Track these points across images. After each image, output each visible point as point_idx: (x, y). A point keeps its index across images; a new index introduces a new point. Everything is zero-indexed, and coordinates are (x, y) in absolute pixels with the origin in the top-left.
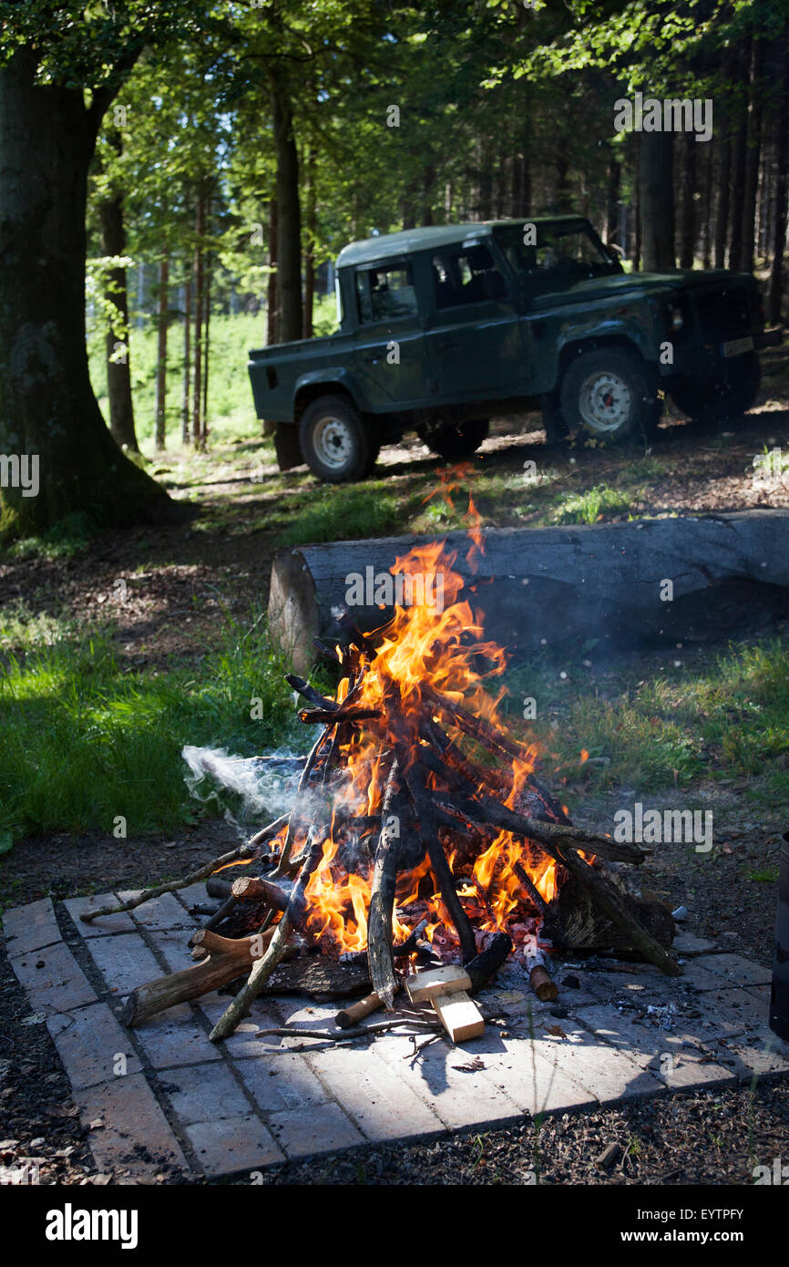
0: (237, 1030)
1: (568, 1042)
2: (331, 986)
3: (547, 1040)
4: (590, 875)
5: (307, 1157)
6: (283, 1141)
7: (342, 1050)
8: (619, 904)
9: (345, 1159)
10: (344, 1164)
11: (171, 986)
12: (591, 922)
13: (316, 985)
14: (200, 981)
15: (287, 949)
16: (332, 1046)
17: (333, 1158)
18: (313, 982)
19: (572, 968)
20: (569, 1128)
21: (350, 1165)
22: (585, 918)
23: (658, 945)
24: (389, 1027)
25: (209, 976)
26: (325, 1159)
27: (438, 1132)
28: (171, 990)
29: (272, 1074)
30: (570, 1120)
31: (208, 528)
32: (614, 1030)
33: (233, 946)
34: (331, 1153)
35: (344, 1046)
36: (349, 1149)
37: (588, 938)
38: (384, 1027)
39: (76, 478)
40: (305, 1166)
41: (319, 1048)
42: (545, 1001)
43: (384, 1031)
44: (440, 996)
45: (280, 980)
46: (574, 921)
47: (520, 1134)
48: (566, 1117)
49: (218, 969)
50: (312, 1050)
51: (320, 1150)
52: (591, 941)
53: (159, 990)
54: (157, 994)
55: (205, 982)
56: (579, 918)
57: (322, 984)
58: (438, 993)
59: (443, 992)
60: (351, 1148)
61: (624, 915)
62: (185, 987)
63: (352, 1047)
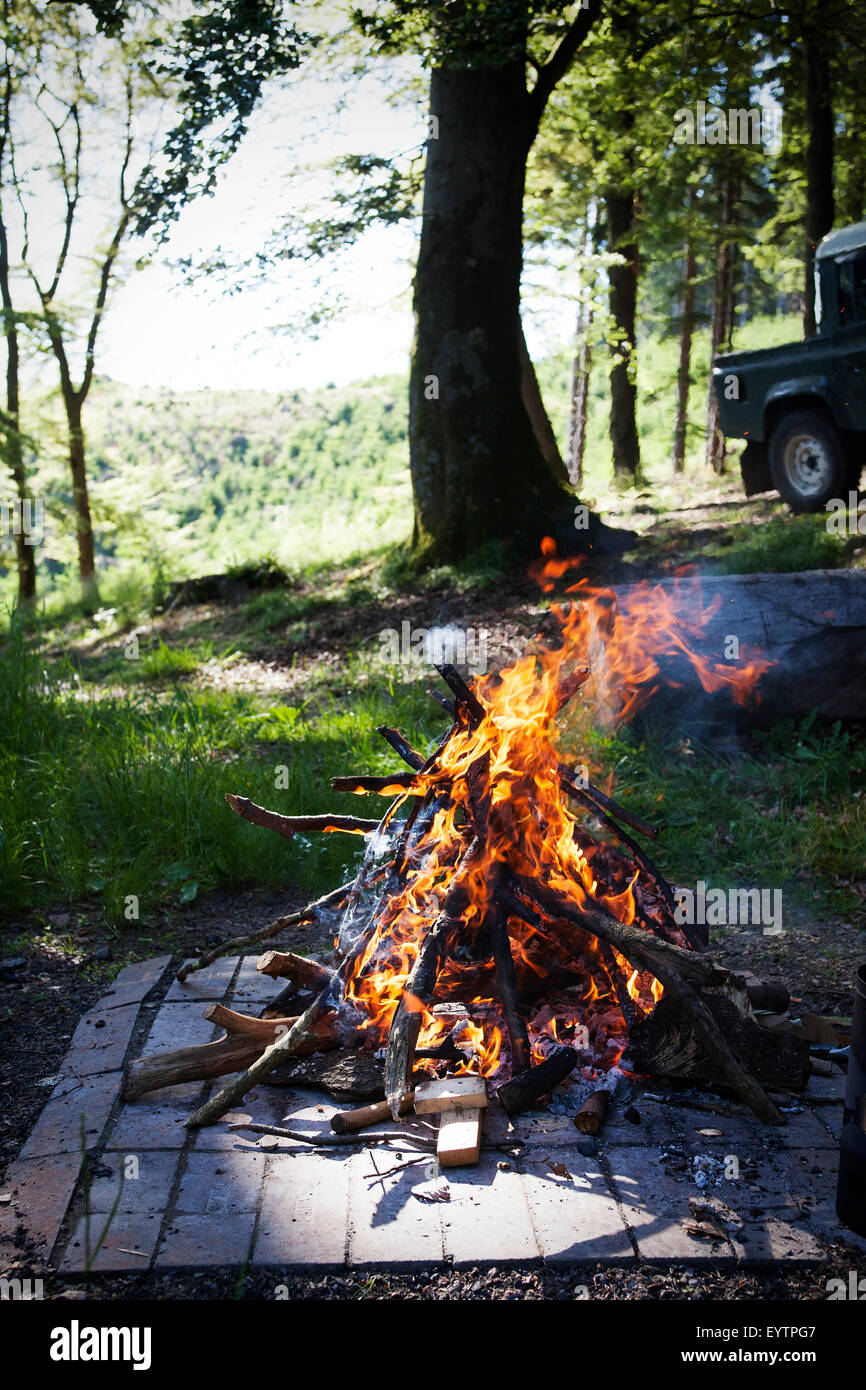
0: (222, 1119)
1: (570, 1185)
2: (353, 1084)
3: (549, 1179)
4: (681, 991)
5: (173, 1268)
6: (163, 1246)
7: (319, 1157)
8: (712, 1029)
9: (212, 1278)
10: (208, 1283)
11: (171, 1062)
12: (692, 1047)
13: (338, 1081)
14: (208, 1060)
15: (306, 1036)
16: (308, 1150)
17: (200, 1275)
18: (338, 1077)
19: (652, 1099)
20: (491, 1285)
21: (214, 1286)
22: (684, 1042)
23: (756, 1084)
24: (387, 1139)
25: (221, 1056)
26: (192, 1274)
27: (333, 1265)
28: (172, 1066)
29: (219, 1172)
30: (496, 1275)
31: (636, 560)
32: (635, 1178)
33: (254, 1026)
34: (201, 1268)
35: (321, 1153)
36: (222, 1267)
37: (684, 1065)
38: (378, 1138)
39: (498, 500)
40: (166, 1278)
41: (292, 1152)
42: (583, 1133)
43: (380, 1142)
44: (449, 1111)
45: (304, 1071)
46: (668, 1043)
47: (428, 1282)
48: (493, 1271)
49: (233, 1050)
50: (284, 1152)
51: (191, 1263)
52: (688, 1069)
53: (157, 1065)
54: (153, 1069)
55: (215, 1062)
56: (677, 1040)
57: (346, 1081)
58: (447, 1107)
59: (453, 1106)
60: (225, 1267)
61: (716, 1043)
62: (189, 1064)
63: (329, 1155)
